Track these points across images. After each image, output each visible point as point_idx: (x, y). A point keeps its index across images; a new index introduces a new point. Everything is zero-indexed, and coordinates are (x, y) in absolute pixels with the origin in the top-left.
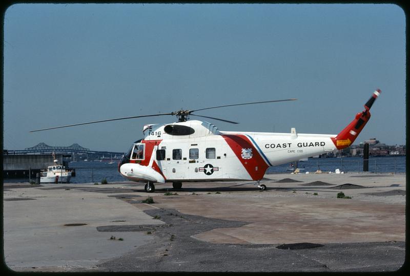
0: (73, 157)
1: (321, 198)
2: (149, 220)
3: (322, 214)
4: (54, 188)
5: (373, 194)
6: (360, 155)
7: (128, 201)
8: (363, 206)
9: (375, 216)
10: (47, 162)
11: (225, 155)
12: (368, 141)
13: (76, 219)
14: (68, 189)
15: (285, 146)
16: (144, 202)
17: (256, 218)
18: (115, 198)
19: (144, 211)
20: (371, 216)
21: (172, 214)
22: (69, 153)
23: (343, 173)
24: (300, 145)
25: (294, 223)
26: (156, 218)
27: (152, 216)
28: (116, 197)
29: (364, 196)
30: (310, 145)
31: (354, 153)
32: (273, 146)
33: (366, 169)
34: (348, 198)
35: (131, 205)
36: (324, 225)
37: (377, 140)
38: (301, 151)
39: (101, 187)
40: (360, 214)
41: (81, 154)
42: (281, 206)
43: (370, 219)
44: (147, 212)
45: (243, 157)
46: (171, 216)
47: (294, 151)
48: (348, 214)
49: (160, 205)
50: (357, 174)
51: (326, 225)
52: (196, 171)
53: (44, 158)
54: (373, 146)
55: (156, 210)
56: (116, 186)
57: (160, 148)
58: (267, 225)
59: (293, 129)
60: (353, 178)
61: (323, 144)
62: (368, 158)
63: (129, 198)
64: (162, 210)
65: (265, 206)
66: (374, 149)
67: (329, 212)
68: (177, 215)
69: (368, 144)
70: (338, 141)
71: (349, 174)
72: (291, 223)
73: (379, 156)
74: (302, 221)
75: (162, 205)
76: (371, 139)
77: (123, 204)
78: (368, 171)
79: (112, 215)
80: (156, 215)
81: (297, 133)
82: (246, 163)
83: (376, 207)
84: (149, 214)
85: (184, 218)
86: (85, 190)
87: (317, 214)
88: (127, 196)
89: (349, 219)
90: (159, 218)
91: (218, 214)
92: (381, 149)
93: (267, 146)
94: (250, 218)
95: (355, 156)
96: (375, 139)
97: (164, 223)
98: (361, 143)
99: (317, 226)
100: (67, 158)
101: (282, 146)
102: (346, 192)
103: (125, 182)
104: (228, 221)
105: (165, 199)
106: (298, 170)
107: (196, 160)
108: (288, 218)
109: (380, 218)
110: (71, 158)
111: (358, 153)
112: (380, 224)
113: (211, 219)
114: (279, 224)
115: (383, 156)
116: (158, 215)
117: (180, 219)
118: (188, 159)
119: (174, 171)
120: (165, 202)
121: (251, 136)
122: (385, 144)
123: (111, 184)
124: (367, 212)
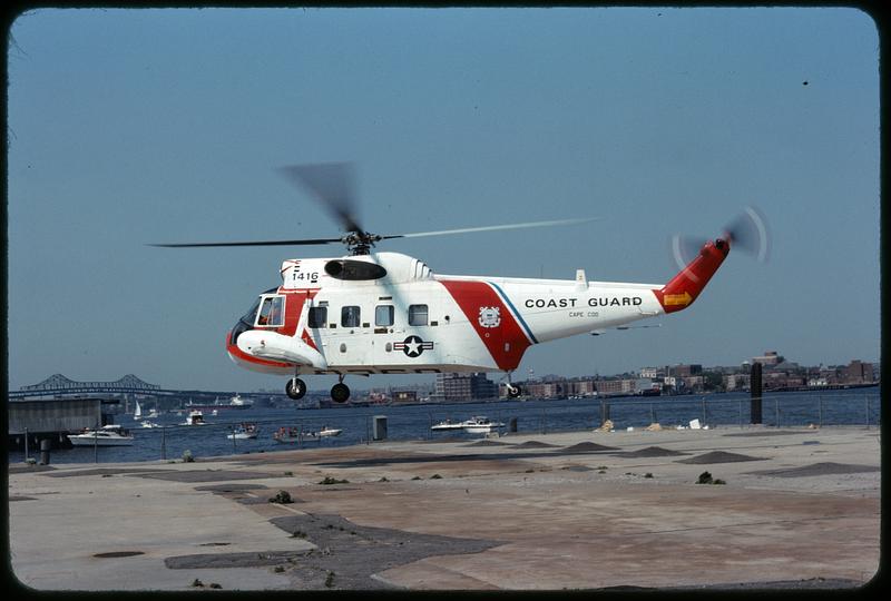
0: (124, 404)
1: (659, 485)
2: (282, 541)
3: (662, 521)
4: (77, 474)
5: (772, 473)
6: (744, 387)
7: (238, 500)
8: (752, 502)
9: (777, 523)
10: (68, 415)
11: (447, 318)
12: (761, 358)
13: (121, 541)
14: (107, 474)
15: (563, 303)
16: (272, 501)
17: (519, 530)
18: (210, 493)
19: (272, 521)
20: (768, 523)
21: (332, 526)
22: (115, 395)
23: (706, 428)
24: (592, 303)
25: (599, 541)
26: (297, 535)
27: (290, 532)
28: (213, 489)
29: (754, 478)
30: (613, 303)
31: (732, 383)
32: (540, 304)
33: (756, 418)
34: (718, 482)
35: (244, 508)
36: (663, 545)
37: (779, 355)
38: (596, 314)
39: (181, 469)
40: (745, 517)
41: (143, 397)
42: (572, 504)
43: (766, 530)
44: (278, 523)
45: (482, 324)
46: (330, 531)
47: (581, 314)
48: (719, 519)
49: (309, 505)
50: (737, 429)
51: (669, 544)
52: (389, 350)
53: (62, 407)
54: (771, 368)
55: (298, 518)
56: (214, 466)
57: (316, 305)
58: (541, 546)
59: (580, 273)
60: (729, 440)
61: (637, 302)
62: (760, 395)
63: (242, 493)
64: (312, 517)
65: (538, 505)
66: (774, 375)
67: (675, 515)
68: (342, 529)
69: (760, 365)
70: (665, 296)
71: (721, 430)
72: (593, 541)
73: (785, 389)
74: (618, 535)
75: (313, 506)
76: (766, 354)
77: (226, 504)
78: (760, 422)
79: (200, 532)
80: (297, 529)
81: (588, 281)
82: (487, 335)
83: (779, 503)
84: (281, 528)
85: (360, 535)
86: (145, 475)
87: (650, 520)
88: (237, 487)
89: (721, 531)
90: (304, 536)
91: (432, 524)
92: (788, 374)
93: (530, 304)
94: (503, 531)
95: (734, 391)
96: (775, 353)
97: (314, 546)
98: (746, 362)
99: (650, 547)
100: (112, 406)
101: (558, 303)
102: (716, 470)
103: (234, 456)
104: (454, 540)
105: (321, 493)
106: (609, 423)
107: (389, 328)
108: (587, 529)
109: (788, 526)
110: (120, 406)
111: (740, 383)
112: (788, 540)
113: (417, 536)
114: (566, 544)
115: (793, 390)
116: (302, 528)
117: (350, 536)
118: (373, 326)
119: (343, 349)
120: (319, 499)
121: (498, 284)
122: (796, 364)
123: (204, 461)
124: (759, 514)
